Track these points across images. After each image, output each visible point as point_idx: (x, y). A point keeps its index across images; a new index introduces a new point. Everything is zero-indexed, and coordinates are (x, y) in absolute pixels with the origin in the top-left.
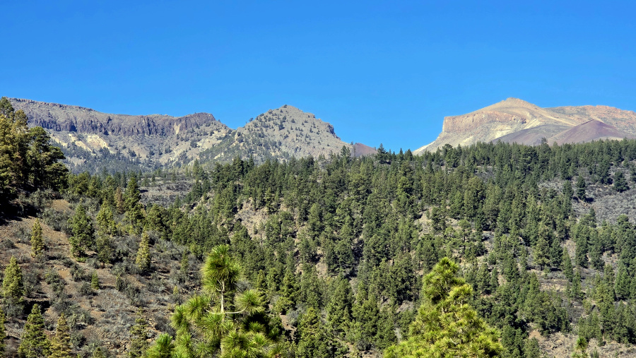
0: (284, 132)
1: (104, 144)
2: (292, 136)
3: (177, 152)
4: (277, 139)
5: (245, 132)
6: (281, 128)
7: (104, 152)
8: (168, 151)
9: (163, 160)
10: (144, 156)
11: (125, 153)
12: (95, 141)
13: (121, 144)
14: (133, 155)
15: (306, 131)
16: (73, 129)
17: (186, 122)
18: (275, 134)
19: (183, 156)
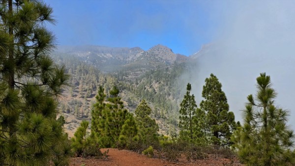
0: (159, 51)
1: (111, 56)
2: (161, 52)
3: (131, 58)
4: (157, 53)
5: (149, 52)
6: (158, 50)
7: (111, 58)
8: (129, 57)
9: (127, 60)
10: (122, 59)
11: (117, 58)
12: (109, 55)
13: (116, 56)
14: (119, 59)
15: (165, 51)
16: (103, 52)
17: (133, 49)
18: (156, 52)
19: (133, 59)
